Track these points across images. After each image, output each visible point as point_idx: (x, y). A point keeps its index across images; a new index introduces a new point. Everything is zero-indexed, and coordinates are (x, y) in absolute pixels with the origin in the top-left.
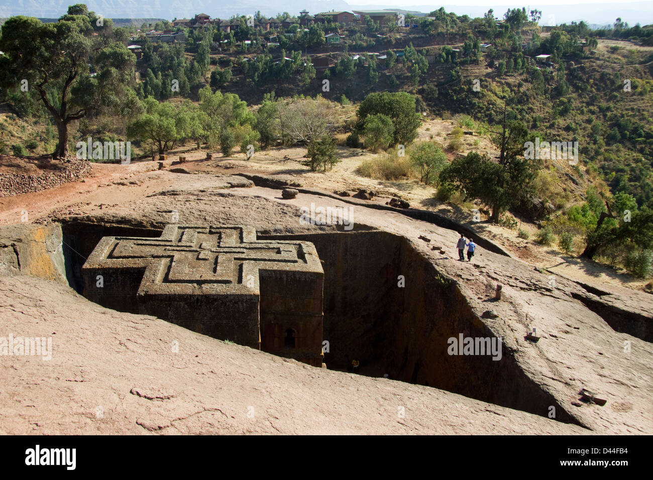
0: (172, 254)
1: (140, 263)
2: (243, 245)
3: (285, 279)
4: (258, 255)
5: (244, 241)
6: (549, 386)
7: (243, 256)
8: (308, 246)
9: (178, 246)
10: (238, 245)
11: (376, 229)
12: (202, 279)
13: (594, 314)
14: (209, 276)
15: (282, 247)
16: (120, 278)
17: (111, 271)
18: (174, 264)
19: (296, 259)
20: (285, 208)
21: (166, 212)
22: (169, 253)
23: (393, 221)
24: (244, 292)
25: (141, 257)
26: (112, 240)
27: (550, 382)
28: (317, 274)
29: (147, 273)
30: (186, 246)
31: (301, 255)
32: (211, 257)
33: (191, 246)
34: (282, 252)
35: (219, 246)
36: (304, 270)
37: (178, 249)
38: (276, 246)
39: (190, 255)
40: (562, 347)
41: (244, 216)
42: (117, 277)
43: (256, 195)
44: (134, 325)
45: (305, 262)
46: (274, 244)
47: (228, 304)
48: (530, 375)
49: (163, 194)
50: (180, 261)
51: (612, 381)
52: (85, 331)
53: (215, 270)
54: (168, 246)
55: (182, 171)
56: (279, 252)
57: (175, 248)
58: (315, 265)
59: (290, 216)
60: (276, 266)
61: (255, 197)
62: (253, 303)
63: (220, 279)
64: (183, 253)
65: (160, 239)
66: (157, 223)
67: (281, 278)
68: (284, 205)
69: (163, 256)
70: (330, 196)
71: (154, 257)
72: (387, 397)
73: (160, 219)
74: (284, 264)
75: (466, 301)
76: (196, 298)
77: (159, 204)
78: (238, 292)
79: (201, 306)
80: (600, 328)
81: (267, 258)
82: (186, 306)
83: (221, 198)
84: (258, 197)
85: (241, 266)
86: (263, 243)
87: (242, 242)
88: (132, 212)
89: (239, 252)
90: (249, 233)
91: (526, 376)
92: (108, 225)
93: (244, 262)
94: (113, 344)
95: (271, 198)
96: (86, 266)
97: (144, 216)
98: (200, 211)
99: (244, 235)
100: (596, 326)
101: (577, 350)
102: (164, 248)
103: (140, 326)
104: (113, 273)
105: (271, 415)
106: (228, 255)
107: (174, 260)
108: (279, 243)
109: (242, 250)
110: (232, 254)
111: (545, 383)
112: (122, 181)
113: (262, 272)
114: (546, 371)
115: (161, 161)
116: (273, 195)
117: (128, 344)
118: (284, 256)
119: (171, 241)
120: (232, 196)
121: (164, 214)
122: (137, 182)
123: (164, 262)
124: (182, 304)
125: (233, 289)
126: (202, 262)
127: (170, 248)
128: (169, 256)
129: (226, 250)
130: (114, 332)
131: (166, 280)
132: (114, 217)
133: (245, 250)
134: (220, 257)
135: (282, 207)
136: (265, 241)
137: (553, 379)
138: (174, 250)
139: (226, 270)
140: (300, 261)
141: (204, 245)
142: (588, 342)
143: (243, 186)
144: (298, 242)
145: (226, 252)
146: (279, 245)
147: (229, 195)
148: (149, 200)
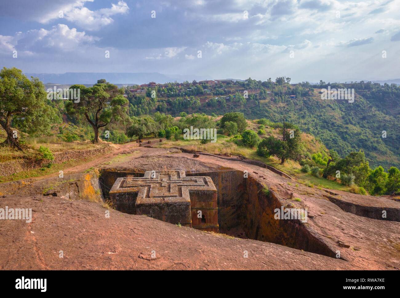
0: (150, 185)
1: (135, 189)
2: (180, 179)
3: (200, 194)
4: (188, 183)
5: (181, 177)
6: (323, 239)
7: (181, 184)
8: (208, 178)
9: (152, 181)
10: (178, 179)
11: (235, 169)
12: (164, 195)
13: (334, 204)
14: (167, 194)
15: (197, 179)
16: (126, 196)
17: (122, 194)
18: (151, 189)
19: (204, 184)
20: (195, 161)
21: (144, 165)
22: (148, 184)
23: (241, 166)
24: (183, 201)
25: (136, 187)
26: (122, 179)
27: (323, 237)
28: (214, 191)
29: (139, 194)
30: (156, 181)
31: (206, 183)
32: (167, 185)
33: (157, 181)
34: (198, 182)
35: (170, 180)
36: (208, 189)
37: (152, 182)
38: (195, 179)
39: (158, 185)
40: (324, 220)
41: (178, 166)
42: (125, 196)
43: (183, 156)
44: (136, 221)
45: (208, 186)
46: (194, 178)
47: (176, 206)
48: (313, 234)
49: (142, 157)
50: (153, 188)
51: (349, 236)
52: (114, 225)
53: (169, 191)
54: (148, 181)
55: (150, 147)
56: (196, 182)
57: (151, 182)
58: (212, 187)
59: (198, 165)
60: (196, 188)
61: (182, 157)
62: (188, 205)
63: (172, 195)
64: (155, 184)
65: (144, 178)
66: (141, 170)
67: (198, 193)
68: (195, 160)
69: (146, 186)
70: (213, 156)
71: (141, 186)
72: (255, 250)
73: (142, 168)
74: (199, 187)
75: (278, 200)
76: (162, 205)
77: (141, 162)
78: (181, 201)
79: (164, 208)
80: (338, 211)
81: (192, 185)
82: (158, 208)
83: (168, 158)
84: (184, 157)
85: (181, 188)
86: (189, 178)
87: (180, 178)
88: (130, 165)
89: (179, 182)
90: (182, 173)
91: (312, 235)
92: (119, 172)
93: (182, 187)
94: (127, 231)
95: (189, 158)
96: (111, 192)
97: (135, 167)
98: (159, 164)
99: (180, 174)
100: (336, 210)
101: (331, 222)
102: (146, 182)
103: (140, 221)
104: (124, 194)
105: (206, 264)
106: (175, 184)
107: (151, 187)
108: (195, 178)
109: (180, 181)
110: (176, 183)
111: (321, 238)
112: (124, 152)
113: (190, 191)
114: (320, 232)
115: (140, 143)
116: (190, 156)
117: (135, 231)
118: (199, 183)
119: (148, 178)
120: (173, 157)
121: (144, 166)
122: (131, 152)
123: (146, 188)
124: (156, 207)
125: (178, 200)
126: (163, 187)
127: (149, 182)
128: (148, 186)
129: (173, 182)
130: (128, 225)
131: (148, 196)
132: (121, 168)
133: (182, 181)
134: (171, 185)
135: (194, 161)
136: (190, 177)
137: (324, 236)
138: (150, 183)
139: (174, 191)
140: (206, 185)
141: (163, 179)
142: (334, 217)
143: (177, 152)
144: (204, 177)
145: (174, 183)
146: (196, 179)
147: (171, 157)
148: (137, 160)
